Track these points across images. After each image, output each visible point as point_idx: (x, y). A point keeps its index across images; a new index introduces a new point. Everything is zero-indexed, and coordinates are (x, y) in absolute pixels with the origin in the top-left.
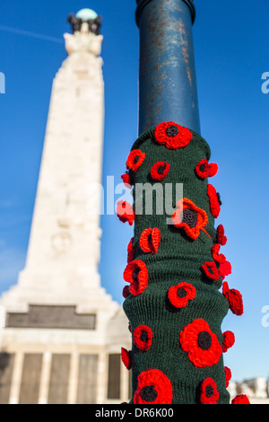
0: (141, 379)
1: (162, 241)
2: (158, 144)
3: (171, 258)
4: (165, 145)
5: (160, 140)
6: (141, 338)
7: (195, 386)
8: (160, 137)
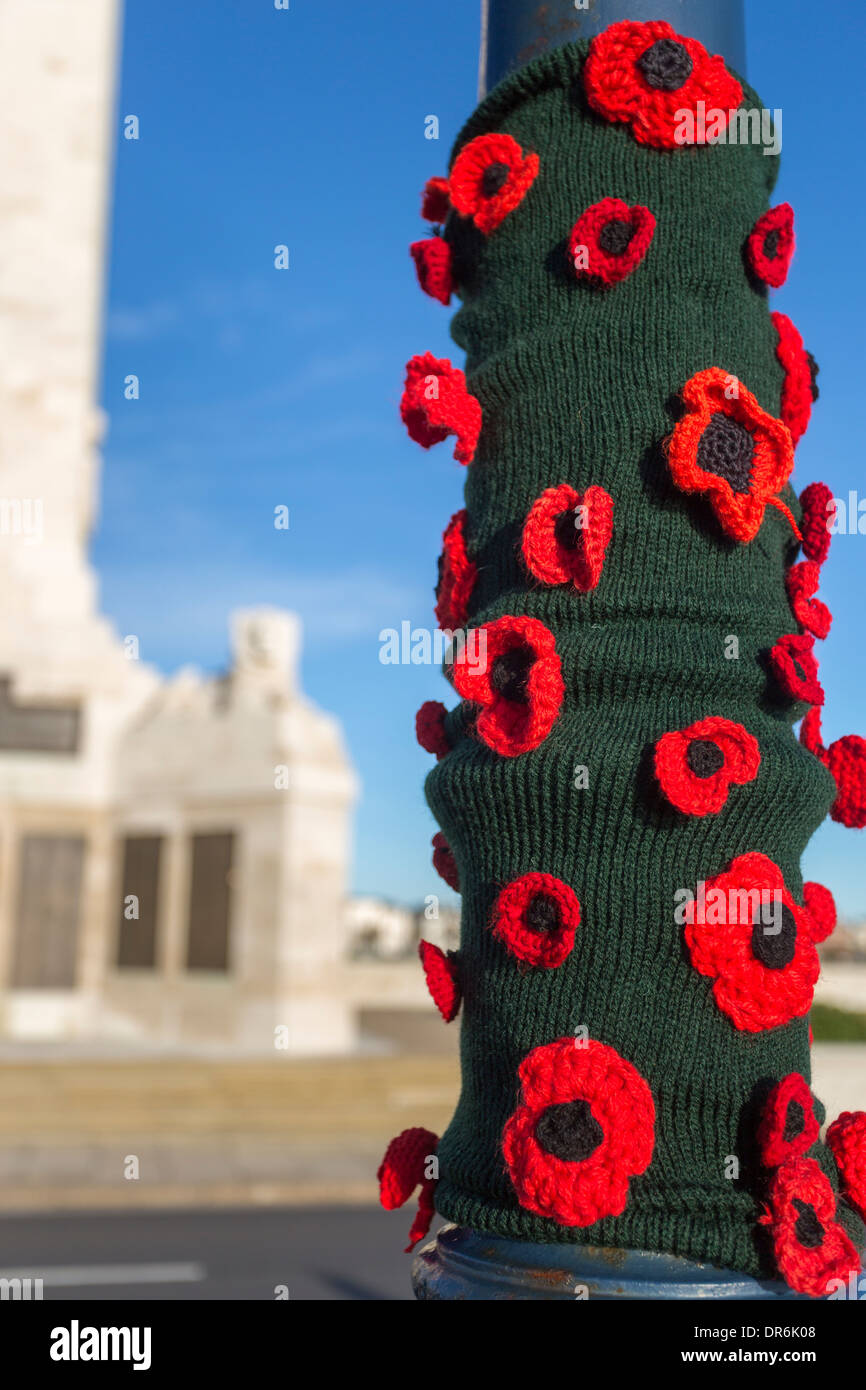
0: (534, 1077)
1: (619, 541)
2: (597, 117)
3: (650, 613)
4: (628, 125)
5: (611, 103)
6: (523, 918)
7: (738, 1101)
8: (612, 88)
